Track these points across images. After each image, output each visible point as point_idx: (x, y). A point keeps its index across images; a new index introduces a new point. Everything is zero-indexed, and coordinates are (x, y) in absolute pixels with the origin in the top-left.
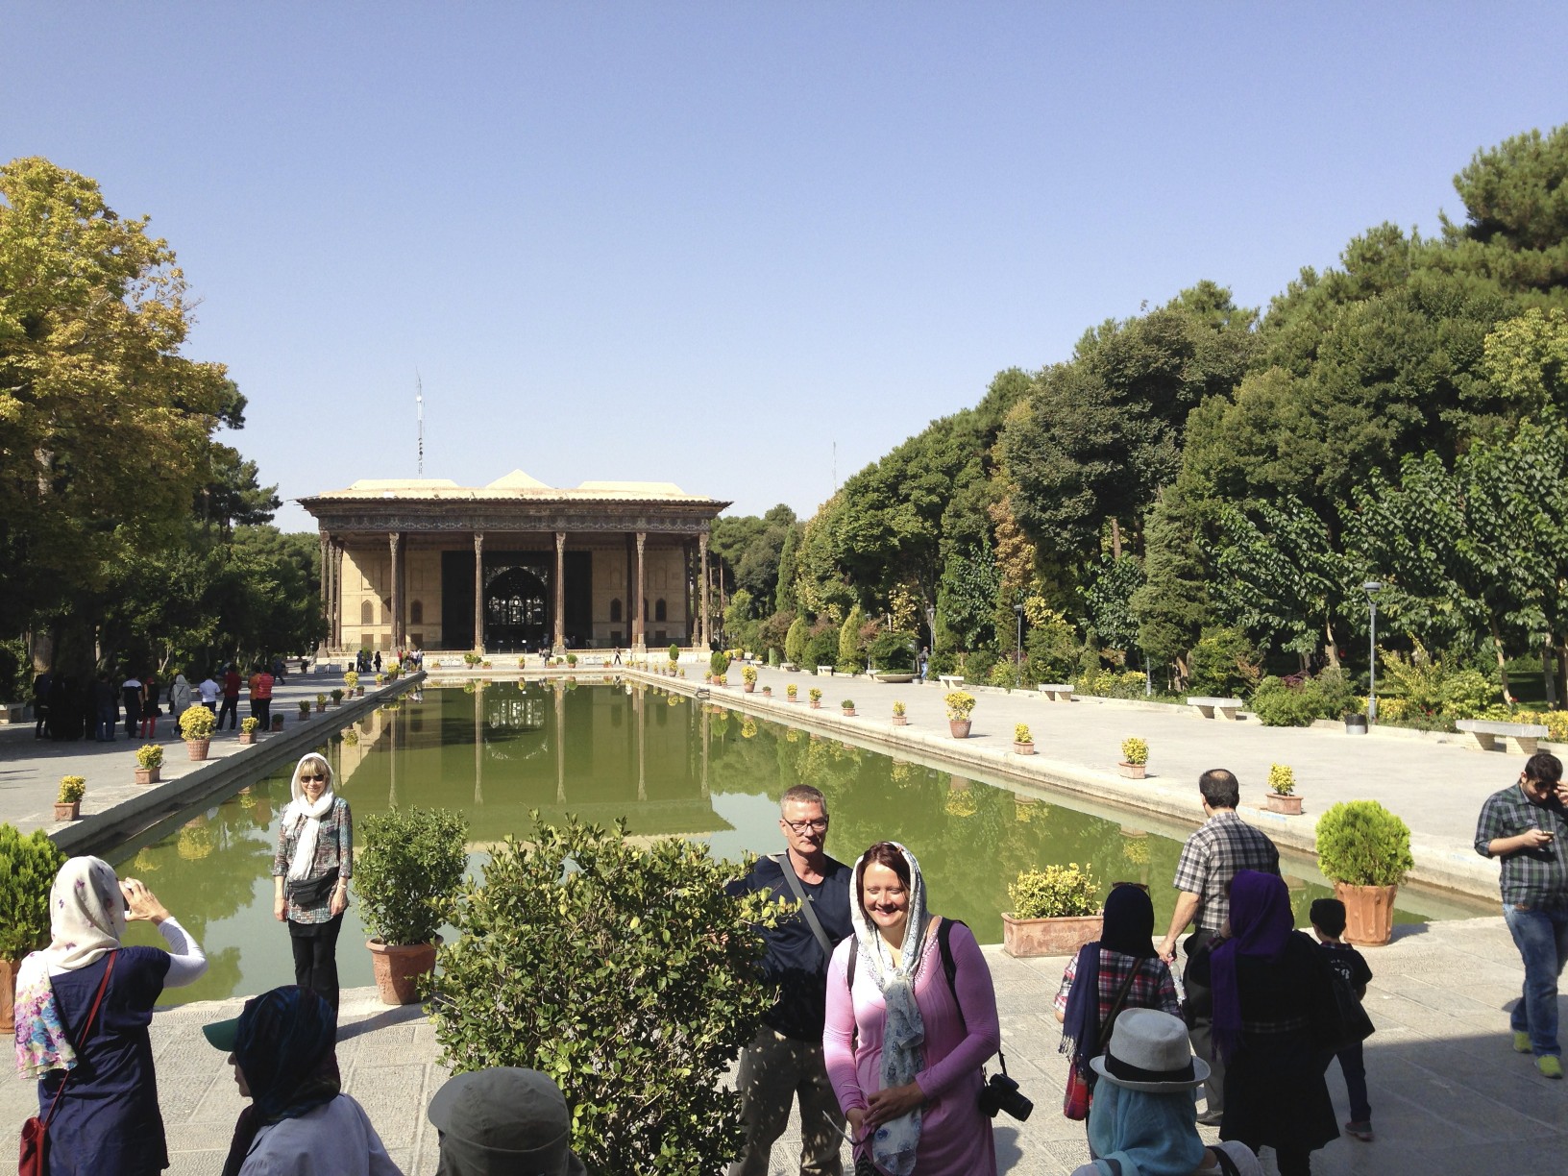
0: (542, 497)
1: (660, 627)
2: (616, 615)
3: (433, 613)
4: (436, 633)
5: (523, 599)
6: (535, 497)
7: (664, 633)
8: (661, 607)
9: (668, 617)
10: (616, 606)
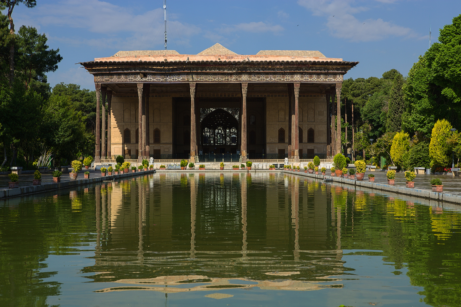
0: (232, 60)
1: (310, 146)
2: (281, 139)
3: (167, 137)
4: (169, 149)
5: (225, 129)
6: (227, 60)
7: (313, 150)
8: (311, 134)
9: (316, 140)
10: (282, 133)
